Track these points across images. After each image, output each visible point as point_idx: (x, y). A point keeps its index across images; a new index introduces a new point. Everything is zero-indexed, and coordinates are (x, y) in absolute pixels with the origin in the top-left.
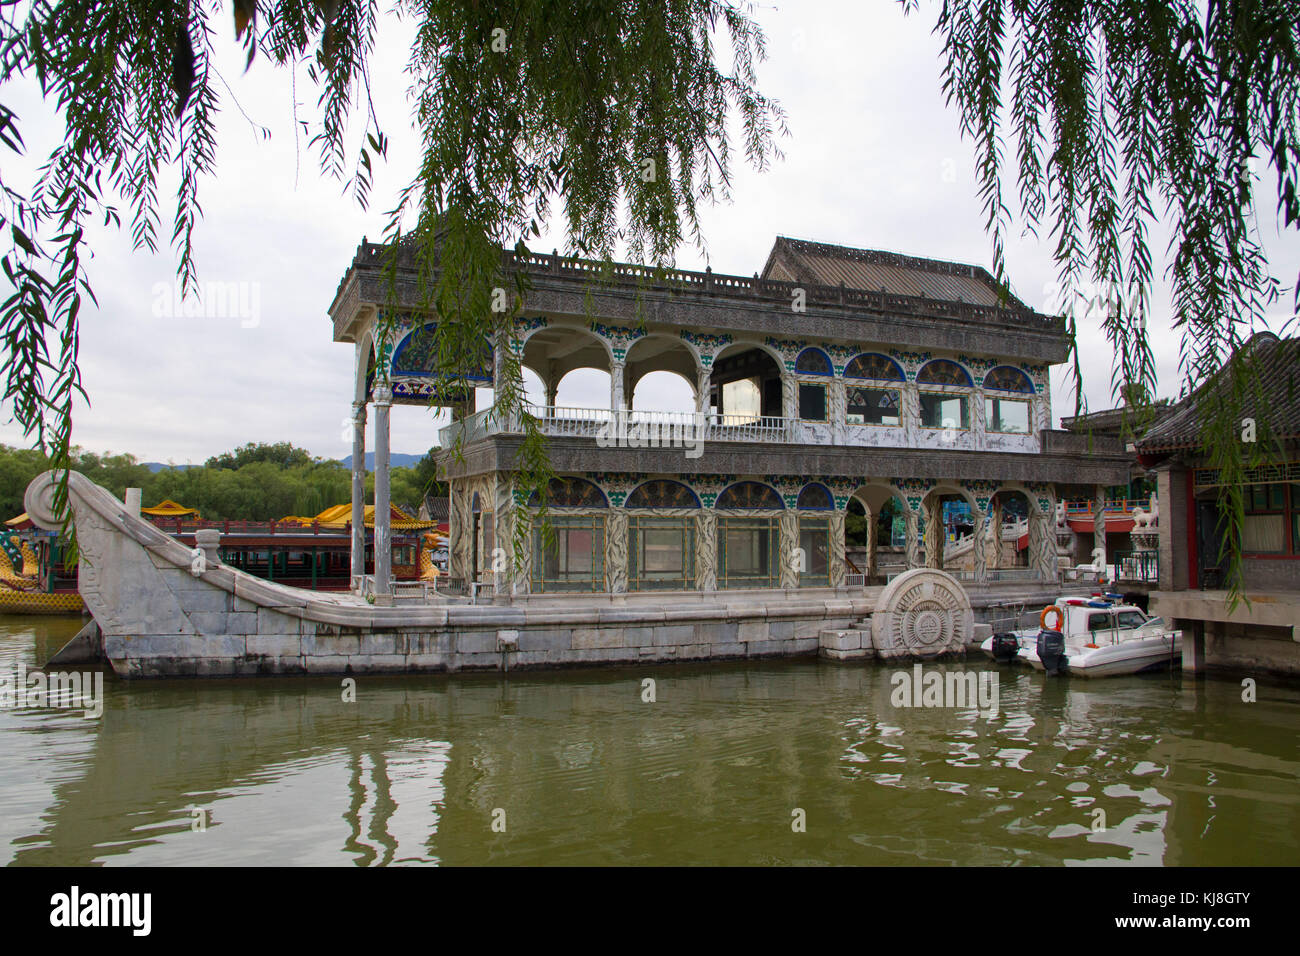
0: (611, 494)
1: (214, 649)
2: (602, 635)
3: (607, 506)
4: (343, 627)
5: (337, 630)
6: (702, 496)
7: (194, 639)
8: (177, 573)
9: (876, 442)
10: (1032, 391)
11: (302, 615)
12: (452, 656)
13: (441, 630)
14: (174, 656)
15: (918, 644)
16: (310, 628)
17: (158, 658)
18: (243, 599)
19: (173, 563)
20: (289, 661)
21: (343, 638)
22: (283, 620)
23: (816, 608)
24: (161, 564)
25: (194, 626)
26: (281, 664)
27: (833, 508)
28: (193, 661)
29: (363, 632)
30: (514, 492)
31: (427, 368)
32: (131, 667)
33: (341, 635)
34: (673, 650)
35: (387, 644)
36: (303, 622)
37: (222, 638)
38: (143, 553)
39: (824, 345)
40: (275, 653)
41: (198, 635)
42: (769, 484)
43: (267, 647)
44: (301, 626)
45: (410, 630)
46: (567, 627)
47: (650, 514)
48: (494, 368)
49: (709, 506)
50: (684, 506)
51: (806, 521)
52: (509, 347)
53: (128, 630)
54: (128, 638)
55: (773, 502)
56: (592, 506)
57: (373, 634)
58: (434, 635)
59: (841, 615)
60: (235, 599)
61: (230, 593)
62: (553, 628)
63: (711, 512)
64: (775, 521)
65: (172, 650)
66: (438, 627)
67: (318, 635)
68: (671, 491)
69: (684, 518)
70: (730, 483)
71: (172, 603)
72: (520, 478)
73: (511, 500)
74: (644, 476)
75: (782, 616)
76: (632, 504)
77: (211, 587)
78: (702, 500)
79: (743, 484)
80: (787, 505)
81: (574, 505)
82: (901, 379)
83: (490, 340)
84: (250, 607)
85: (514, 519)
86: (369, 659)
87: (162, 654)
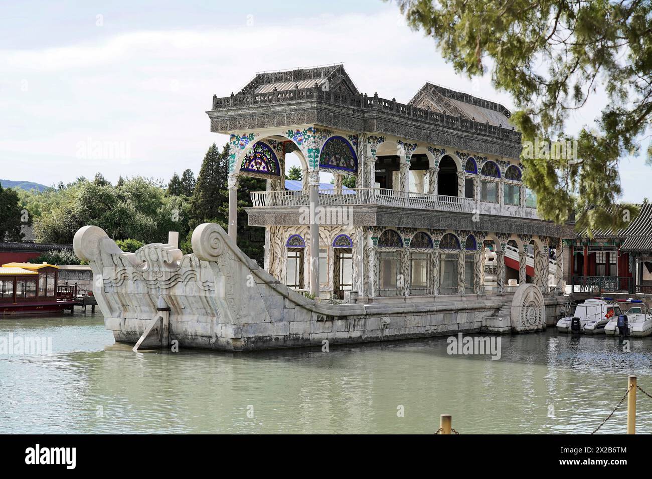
0: (405, 240)
1: (277, 331)
2: (415, 319)
3: (402, 246)
4: (328, 316)
5: (325, 317)
6: (435, 241)
7: (270, 325)
8: (264, 286)
9: (490, 212)
11: (314, 310)
12: (364, 332)
13: (362, 317)
14: (261, 336)
15: (529, 325)
16: (315, 317)
17: (255, 337)
18: (291, 301)
19: (263, 281)
20: (306, 336)
21: (327, 322)
22: (305, 311)
23: (482, 305)
24: (258, 281)
25: (271, 317)
26: (302, 338)
27: (476, 249)
28: (268, 338)
29: (335, 318)
30: (372, 238)
31: (330, 163)
32: (243, 343)
33: (326, 321)
34: (436, 327)
35: (342, 325)
36: (313, 313)
37: (281, 324)
38: (250, 273)
39: (475, 156)
40: (301, 332)
41: (271, 322)
42: (456, 235)
43: (298, 329)
44: (312, 316)
45: (352, 317)
46: (404, 315)
47: (416, 251)
48: (356, 164)
49: (437, 247)
50: (427, 247)
51: (467, 257)
52: (369, 154)
53: (244, 321)
54: (244, 325)
55: (457, 245)
56: (397, 246)
57: (338, 320)
58: (359, 320)
59: (490, 309)
60: (287, 300)
61: (285, 297)
62: (399, 315)
63: (438, 250)
64: (457, 256)
65: (261, 332)
66: (362, 315)
67: (318, 321)
68: (423, 238)
69: (427, 254)
70: (444, 234)
71: (262, 304)
72: (375, 230)
73: (371, 243)
74: (416, 229)
75: (472, 309)
76: (412, 245)
77: (278, 294)
78: (434, 244)
79: (447, 234)
80: (462, 247)
81: (391, 245)
82: (499, 176)
83: (354, 147)
84: (293, 305)
85: (372, 253)
86: (335, 335)
87: (257, 335)
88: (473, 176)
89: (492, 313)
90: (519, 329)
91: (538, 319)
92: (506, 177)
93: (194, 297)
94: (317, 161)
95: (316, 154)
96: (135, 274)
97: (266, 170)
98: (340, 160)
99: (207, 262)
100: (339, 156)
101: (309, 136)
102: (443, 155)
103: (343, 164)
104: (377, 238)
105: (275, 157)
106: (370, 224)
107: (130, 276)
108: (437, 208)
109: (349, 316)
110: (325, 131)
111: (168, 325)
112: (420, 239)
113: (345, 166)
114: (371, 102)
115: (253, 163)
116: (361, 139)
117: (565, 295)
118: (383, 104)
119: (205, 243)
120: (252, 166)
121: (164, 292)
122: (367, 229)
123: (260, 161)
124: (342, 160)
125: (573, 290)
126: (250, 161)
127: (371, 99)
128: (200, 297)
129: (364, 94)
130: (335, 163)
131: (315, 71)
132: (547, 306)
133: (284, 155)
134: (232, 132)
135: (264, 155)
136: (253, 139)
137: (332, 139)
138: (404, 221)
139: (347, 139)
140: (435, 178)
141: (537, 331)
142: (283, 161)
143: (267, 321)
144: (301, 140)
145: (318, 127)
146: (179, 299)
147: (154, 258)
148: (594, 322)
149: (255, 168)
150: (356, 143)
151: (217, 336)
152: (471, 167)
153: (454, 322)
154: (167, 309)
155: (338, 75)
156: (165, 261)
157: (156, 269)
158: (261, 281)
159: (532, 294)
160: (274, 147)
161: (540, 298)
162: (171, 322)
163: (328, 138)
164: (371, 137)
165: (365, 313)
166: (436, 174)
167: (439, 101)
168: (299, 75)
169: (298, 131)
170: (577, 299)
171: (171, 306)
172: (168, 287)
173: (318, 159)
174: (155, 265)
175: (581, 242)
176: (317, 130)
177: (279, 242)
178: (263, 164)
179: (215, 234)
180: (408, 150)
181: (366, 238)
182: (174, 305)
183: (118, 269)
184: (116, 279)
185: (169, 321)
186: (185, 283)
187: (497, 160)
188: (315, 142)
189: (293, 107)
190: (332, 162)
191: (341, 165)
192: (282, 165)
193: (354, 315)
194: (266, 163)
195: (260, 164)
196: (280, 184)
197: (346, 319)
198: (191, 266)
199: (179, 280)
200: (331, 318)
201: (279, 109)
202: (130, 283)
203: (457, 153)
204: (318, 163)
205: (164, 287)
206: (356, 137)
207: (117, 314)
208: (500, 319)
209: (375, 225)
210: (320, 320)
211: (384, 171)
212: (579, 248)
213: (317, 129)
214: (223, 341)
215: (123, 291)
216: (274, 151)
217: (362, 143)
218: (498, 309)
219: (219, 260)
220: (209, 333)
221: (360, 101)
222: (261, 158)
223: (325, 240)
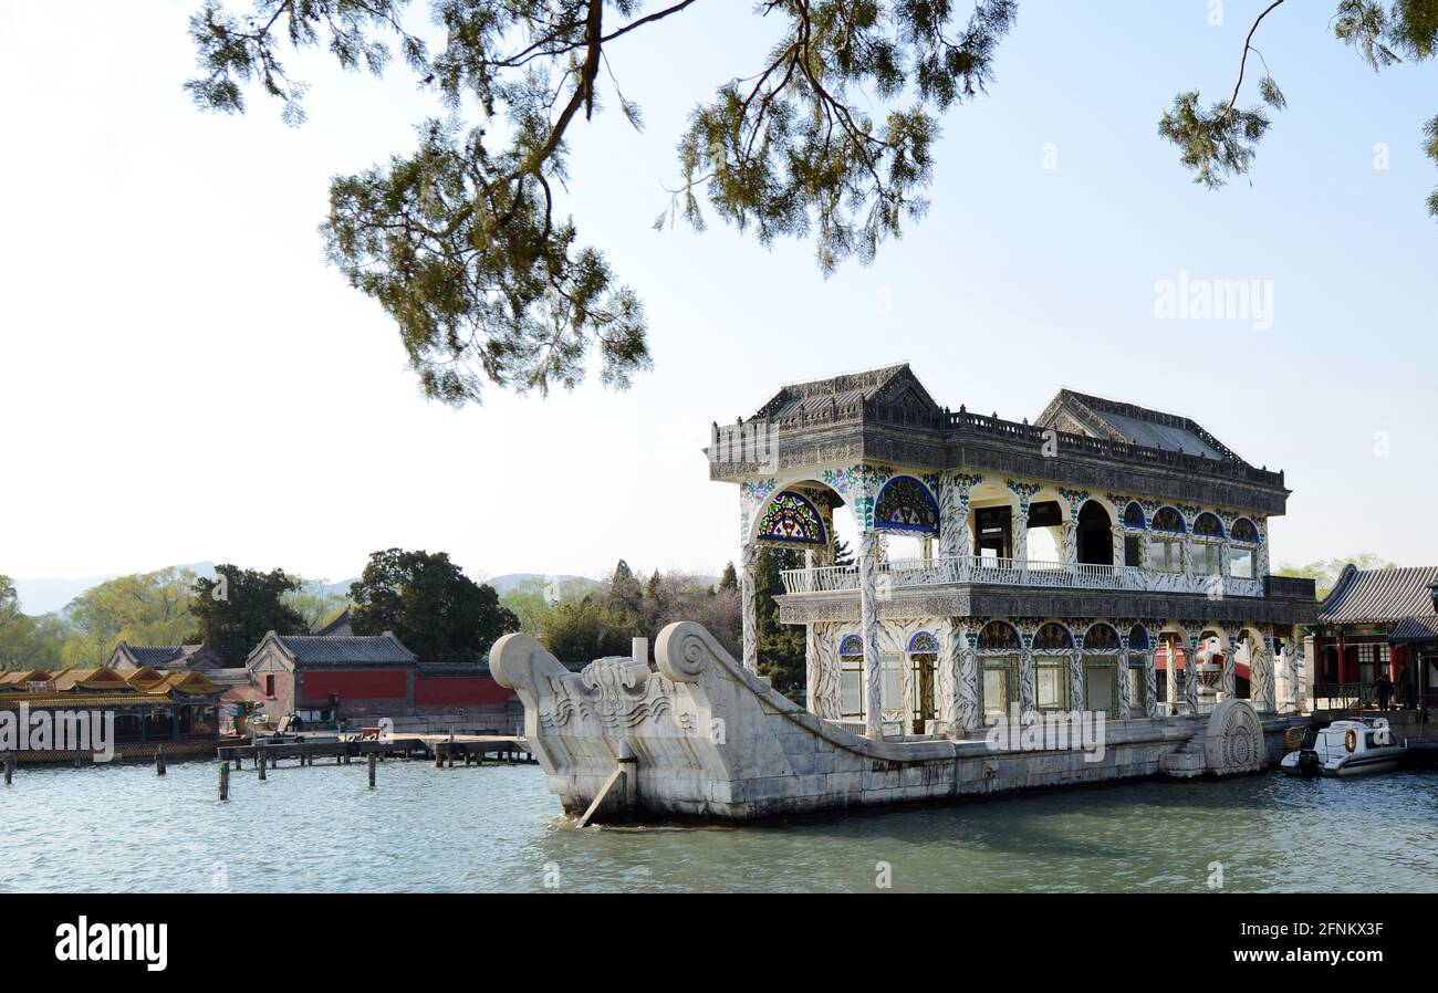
0: (1024, 636)
1: (804, 790)
2: (1042, 762)
3: (1019, 647)
4: (891, 762)
5: (886, 765)
6: (1076, 637)
7: (793, 779)
8: (779, 719)
9: (1170, 588)
10: (1257, 541)
11: (866, 753)
12: (955, 785)
13: (949, 762)
14: (778, 797)
15: (1236, 764)
16: (869, 763)
17: (768, 800)
18: (826, 740)
19: (778, 709)
20: (853, 796)
21: (890, 773)
22: (852, 755)
23: (1157, 736)
24: (768, 710)
25: (793, 767)
26: (850, 798)
27: (1146, 647)
28: (790, 801)
29: (904, 765)
30: (967, 636)
31: (893, 520)
32: (748, 809)
33: (889, 769)
34: (1080, 773)
35: (917, 775)
36: (865, 758)
37: (811, 777)
38: (755, 700)
39: (1140, 500)
40: (847, 789)
41: (795, 775)
42: (1113, 626)
43: (841, 784)
44: (863, 764)
45: (933, 762)
46: (1023, 755)
47: (1044, 653)
48: (937, 519)
49: (1079, 645)
50: (1062, 646)
51: (1131, 659)
52: (957, 502)
53: (746, 774)
54: (747, 782)
55: (1114, 641)
56: (1011, 647)
57: (909, 767)
58: (946, 765)
59: (1172, 741)
60: (820, 740)
61: (816, 735)
62: (1015, 756)
63: (1081, 651)
64: (1114, 659)
65: (777, 791)
66: (950, 758)
67: (874, 771)
68: (1055, 631)
69: (1063, 657)
70: (1091, 625)
71: (777, 746)
72: (972, 623)
73: (965, 643)
74: (1042, 619)
75: (1141, 742)
76: (1037, 645)
77: (803, 730)
78: (1075, 641)
79: (1098, 625)
80: (1122, 645)
81: (1001, 646)
82: (1184, 531)
83: (934, 493)
84: (829, 747)
85: (968, 660)
86: (905, 791)
87: (770, 796)
88: (1138, 531)
89: (1174, 747)
90: (1219, 772)
91: (1252, 753)
92: (1197, 530)
93: (670, 739)
94: (870, 517)
95: (868, 506)
96: (584, 707)
97: (802, 535)
98: (910, 514)
99: (683, 684)
100: (907, 509)
101: (856, 479)
102: (1085, 500)
103: (916, 520)
104: (975, 635)
105: (816, 516)
106: (961, 614)
107: (577, 710)
108: (1076, 584)
109: (927, 760)
110: (881, 469)
111: (634, 784)
112: (1050, 634)
113: (919, 523)
114: (955, 420)
115: (780, 526)
116: (943, 479)
117: (1304, 715)
118: (977, 422)
119: (677, 653)
120: (779, 531)
121: (627, 733)
122: (957, 621)
123: (791, 523)
124: (914, 515)
125: (1315, 705)
126: (776, 523)
127: (955, 415)
128: (678, 739)
129: (944, 408)
130: (901, 520)
131: (868, 376)
132: (1266, 733)
133: (831, 511)
134: (743, 478)
135: (798, 513)
136: (774, 487)
137: (895, 481)
138: (1019, 608)
139: (921, 480)
140: (1073, 537)
141: (1252, 774)
142: (829, 520)
143: (787, 773)
144: (844, 485)
145: (870, 464)
146: (648, 744)
147: (608, 680)
148: (1340, 757)
149: (783, 533)
150: (936, 487)
151: (706, 800)
152: (1133, 517)
153: (1112, 764)
154: (632, 760)
155: (903, 383)
156: (624, 685)
157: (613, 698)
158: (773, 711)
159: (1240, 715)
160: (814, 499)
161: (1255, 721)
162: (640, 780)
163: (887, 480)
164: (960, 476)
165: (955, 755)
166: (1074, 531)
167: (1082, 417)
168: (842, 383)
169: (839, 471)
170: (1320, 721)
171: (638, 755)
172: (631, 724)
173: (872, 514)
174: (610, 691)
175: (1332, 630)
176: (868, 469)
177: (827, 647)
178: (797, 527)
179: (691, 638)
180: (1024, 493)
181: (957, 636)
182: (641, 752)
183: (560, 699)
184: (558, 715)
185: (637, 778)
186: (655, 717)
187: (1179, 506)
188: (865, 488)
189: (828, 433)
190: (897, 517)
191: (912, 522)
192: (828, 527)
193: (936, 759)
194: (800, 524)
195: (792, 527)
196: (826, 558)
197: (923, 766)
198: (662, 691)
199: (647, 713)
200: (897, 766)
201: (808, 438)
202: (577, 719)
203: (1109, 497)
204: (873, 520)
205: (627, 725)
206: (935, 478)
207: (562, 771)
208: (1189, 756)
209: (968, 614)
210: (879, 768)
211: (1000, 529)
212: (1332, 640)
213: (868, 467)
214: (716, 808)
215: (569, 734)
216: (815, 505)
217: (944, 487)
218: (1186, 740)
219: (701, 679)
220: (696, 795)
221: (938, 419)
222: (793, 518)
223: (896, 641)
